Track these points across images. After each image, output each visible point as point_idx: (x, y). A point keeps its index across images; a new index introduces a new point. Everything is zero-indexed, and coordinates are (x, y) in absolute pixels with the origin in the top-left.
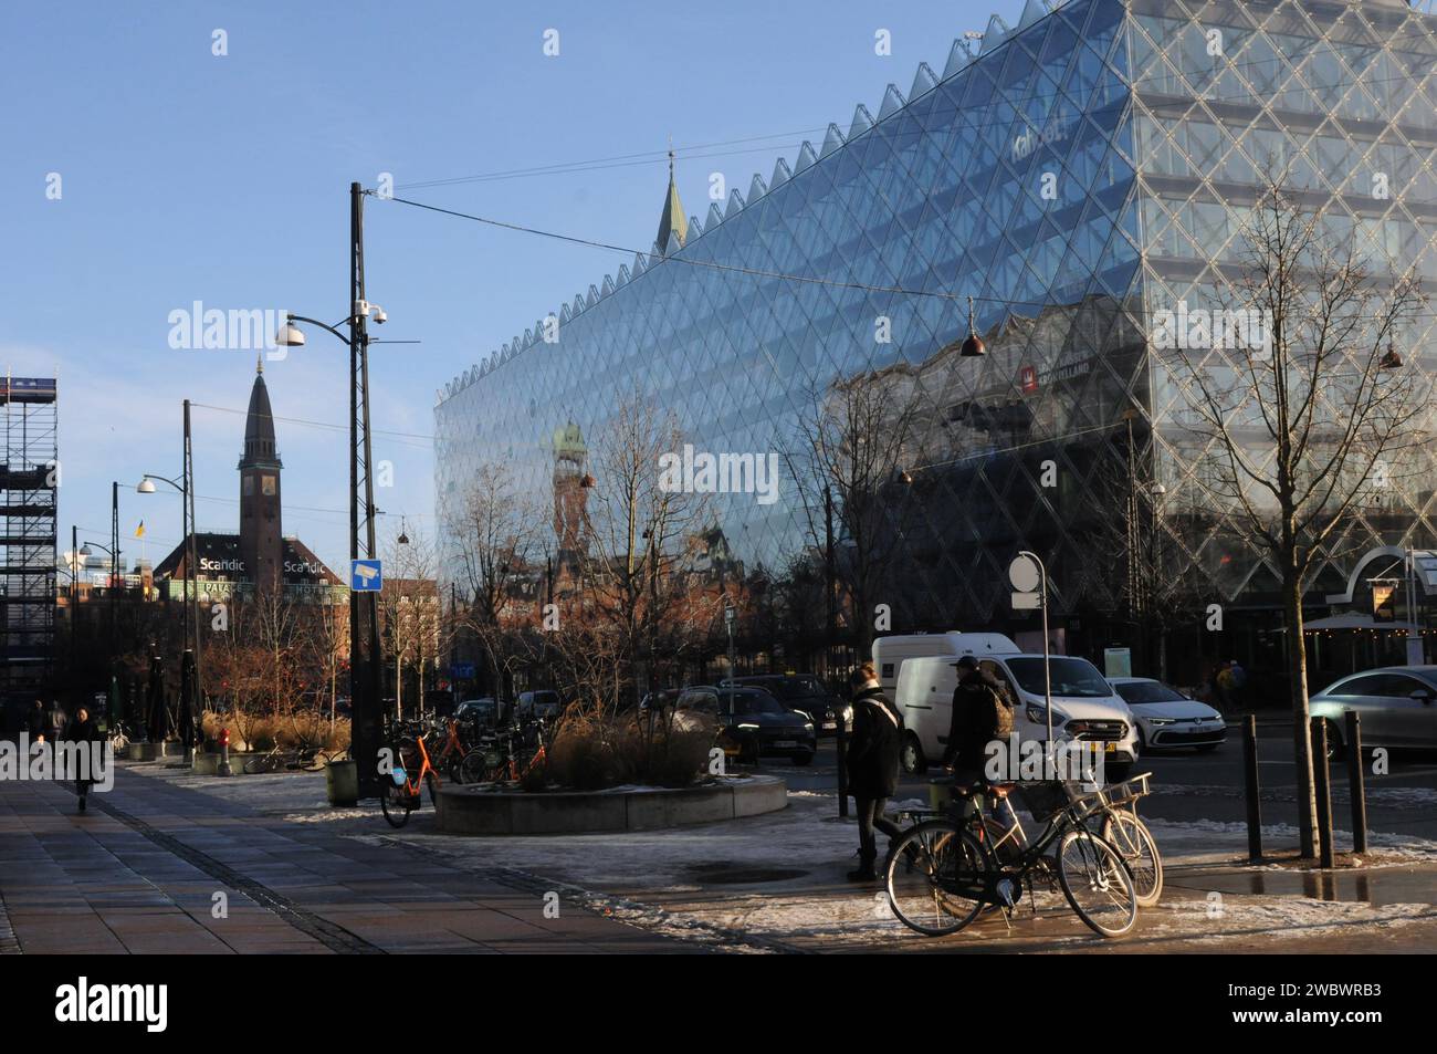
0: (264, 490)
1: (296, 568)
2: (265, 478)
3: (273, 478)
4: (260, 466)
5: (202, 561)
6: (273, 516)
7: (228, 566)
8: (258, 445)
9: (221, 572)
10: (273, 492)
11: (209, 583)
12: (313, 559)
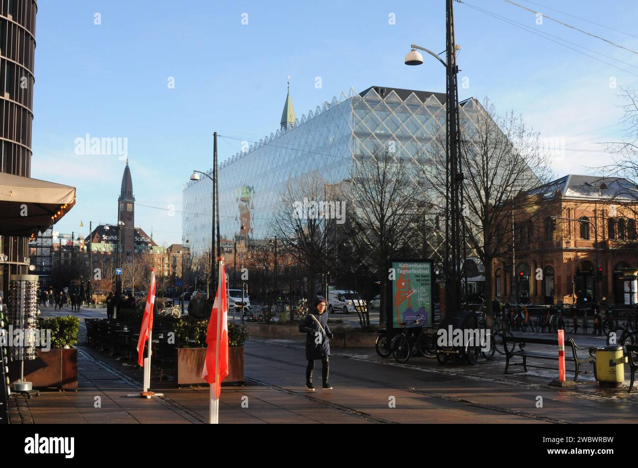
0: (128, 209)
1: (139, 239)
2: (128, 205)
3: (131, 205)
4: (126, 200)
5: (104, 236)
6: (131, 219)
7: (113, 238)
8: (126, 191)
9: (111, 240)
10: (131, 210)
11: (106, 244)
12: (146, 236)
